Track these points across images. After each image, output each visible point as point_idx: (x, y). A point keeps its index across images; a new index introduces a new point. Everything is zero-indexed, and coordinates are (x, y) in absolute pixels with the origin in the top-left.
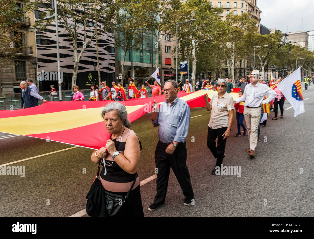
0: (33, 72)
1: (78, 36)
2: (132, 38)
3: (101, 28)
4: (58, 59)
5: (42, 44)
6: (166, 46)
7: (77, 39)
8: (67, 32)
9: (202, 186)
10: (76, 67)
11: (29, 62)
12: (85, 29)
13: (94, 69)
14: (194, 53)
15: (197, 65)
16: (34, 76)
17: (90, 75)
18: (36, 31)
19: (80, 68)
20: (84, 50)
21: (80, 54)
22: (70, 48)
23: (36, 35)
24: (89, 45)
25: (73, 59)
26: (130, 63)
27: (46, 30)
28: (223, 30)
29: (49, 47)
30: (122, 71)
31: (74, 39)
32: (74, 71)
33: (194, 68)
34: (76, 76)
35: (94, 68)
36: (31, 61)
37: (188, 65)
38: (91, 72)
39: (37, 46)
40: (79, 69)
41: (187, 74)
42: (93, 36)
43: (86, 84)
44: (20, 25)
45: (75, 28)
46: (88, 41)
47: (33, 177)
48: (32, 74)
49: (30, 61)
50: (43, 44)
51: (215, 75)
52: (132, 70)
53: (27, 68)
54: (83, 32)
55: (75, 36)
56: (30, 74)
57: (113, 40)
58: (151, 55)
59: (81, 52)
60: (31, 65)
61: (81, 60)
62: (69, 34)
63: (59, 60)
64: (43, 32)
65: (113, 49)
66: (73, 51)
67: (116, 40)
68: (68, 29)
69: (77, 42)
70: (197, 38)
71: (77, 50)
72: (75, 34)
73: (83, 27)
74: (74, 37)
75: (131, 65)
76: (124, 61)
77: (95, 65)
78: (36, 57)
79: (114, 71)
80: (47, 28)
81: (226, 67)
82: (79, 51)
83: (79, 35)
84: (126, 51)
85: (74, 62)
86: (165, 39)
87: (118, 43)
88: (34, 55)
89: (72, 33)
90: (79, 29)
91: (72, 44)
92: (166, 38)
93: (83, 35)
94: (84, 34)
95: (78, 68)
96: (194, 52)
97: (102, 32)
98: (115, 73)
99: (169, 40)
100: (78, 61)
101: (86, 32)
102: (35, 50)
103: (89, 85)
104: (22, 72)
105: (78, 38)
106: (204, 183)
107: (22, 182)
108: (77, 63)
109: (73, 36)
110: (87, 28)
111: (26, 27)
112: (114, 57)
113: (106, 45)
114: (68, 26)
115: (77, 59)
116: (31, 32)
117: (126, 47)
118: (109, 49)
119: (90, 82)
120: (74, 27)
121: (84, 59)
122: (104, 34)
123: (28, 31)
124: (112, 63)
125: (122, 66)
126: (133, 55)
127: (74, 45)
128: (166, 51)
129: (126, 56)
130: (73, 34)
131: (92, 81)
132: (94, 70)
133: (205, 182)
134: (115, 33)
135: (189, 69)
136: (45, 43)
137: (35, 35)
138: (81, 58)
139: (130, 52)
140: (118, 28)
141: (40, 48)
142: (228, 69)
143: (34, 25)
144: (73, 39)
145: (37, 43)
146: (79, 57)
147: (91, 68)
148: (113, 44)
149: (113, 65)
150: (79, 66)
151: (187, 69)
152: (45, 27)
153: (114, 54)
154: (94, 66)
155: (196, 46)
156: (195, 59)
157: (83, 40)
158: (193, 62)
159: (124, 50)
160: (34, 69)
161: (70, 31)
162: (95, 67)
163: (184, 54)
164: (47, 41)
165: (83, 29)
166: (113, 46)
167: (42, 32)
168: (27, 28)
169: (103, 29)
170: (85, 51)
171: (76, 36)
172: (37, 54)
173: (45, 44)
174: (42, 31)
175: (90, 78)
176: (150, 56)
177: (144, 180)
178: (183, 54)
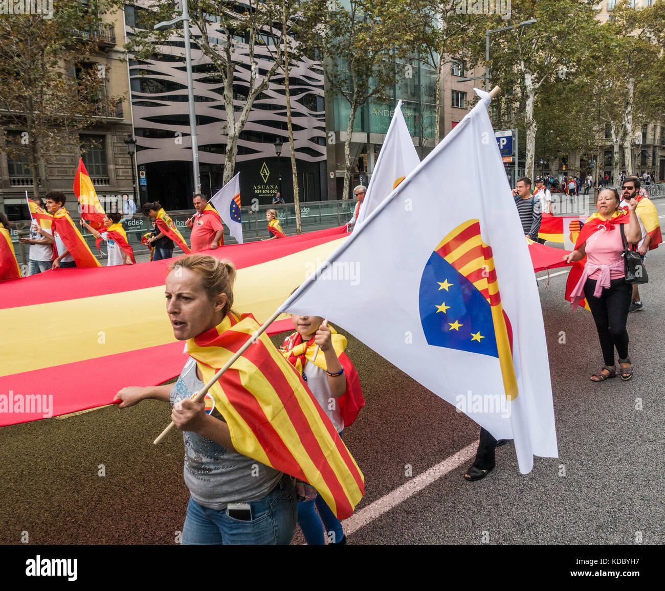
0: (123, 161)
1: (236, 71)
2: (372, 71)
3: (291, 48)
4: (192, 127)
5: (143, 90)
6: (453, 91)
7: (232, 78)
8: (208, 60)
9: (614, 470)
10: (231, 149)
11: (115, 137)
12: (251, 52)
13: (277, 153)
14: (529, 109)
15: (537, 138)
16: (127, 172)
17: (265, 167)
18: (130, 60)
19: (242, 150)
20: (250, 106)
21: (242, 116)
22: (213, 100)
23: (129, 68)
24: (264, 92)
25: (224, 128)
26: (365, 135)
27: (156, 56)
28: (607, 47)
29: (162, 98)
30: (347, 157)
31: (227, 78)
32: (226, 159)
33: (531, 147)
34: (232, 171)
35: (275, 152)
36: (121, 134)
37: (516, 140)
38: (269, 160)
39: (134, 97)
40: (238, 154)
41: (513, 164)
42: (272, 69)
43: (256, 191)
44: (98, 45)
45: (227, 51)
46: (261, 82)
47: (171, 441)
48: (123, 167)
49: (117, 133)
50: (146, 92)
51: (578, 164)
52: (369, 155)
53: (110, 152)
54: (247, 60)
55: (227, 69)
56: (117, 167)
57: (321, 77)
58: (417, 114)
59: (244, 111)
60: (119, 145)
61: (244, 129)
62: (212, 65)
63: (196, 131)
64: (148, 61)
65: (322, 100)
66: (222, 108)
67: (331, 79)
68: (211, 53)
69: (234, 86)
70: (535, 71)
71: (235, 104)
72: (228, 65)
73: (248, 46)
74: (225, 73)
75: (366, 141)
76: (352, 132)
77: (278, 142)
78: (131, 125)
79: (325, 158)
80: (157, 50)
81: (609, 144)
82: (237, 109)
83: (237, 67)
84: (356, 104)
85: (227, 135)
86: (453, 74)
87: (334, 86)
88: (125, 121)
89: (219, 62)
90: (238, 51)
91: (220, 91)
92: (453, 70)
93: (248, 67)
94: (249, 63)
95: (235, 150)
96: (531, 105)
97: (294, 58)
98: (326, 161)
99: (462, 75)
100: (237, 135)
101: (256, 60)
102: (127, 107)
103: (262, 193)
104: (96, 162)
105: (235, 74)
106: (619, 461)
107: (147, 456)
108: (233, 139)
109: (224, 69)
110: (258, 50)
111: (106, 49)
112: (324, 120)
113: (302, 90)
114: (211, 45)
115: (234, 129)
116: (119, 62)
117: (355, 96)
118: (310, 101)
119: (266, 184)
120: (226, 47)
121: (250, 127)
122: (299, 63)
123: (109, 58)
124: (318, 137)
125: (347, 143)
126: (371, 117)
127: (225, 92)
128: (453, 105)
129: (354, 118)
130: (222, 64)
131: (269, 183)
132: (277, 156)
133: (620, 459)
134: (328, 60)
135: (516, 152)
136: (151, 88)
137: (127, 67)
138: (243, 125)
139: (362, 109)
140: (333, 46)
141: (140, 103)
142: (612, 147)
143: (127, 45)
144: (224, 76)
145: (132, 90)
146: (238, 124)
147: (268, 150)
148: (322, 87)
149: (320, 141)
150: (238, 147)
151: (513, 151)
152: (154, 48)
153: (324, 112)
154: (275, 145)
155: (534, 89)
156: (534, 125)
157: (249, 80)
158: (528, 132)
159: (351, 104)
160: (129, 156)
161: (216, 57)
162: (279, 147)
163: (502, 111)
164: (155, 83)
165: (248, 52)
166: (321, 92)
167: (145, 60)
168: (107, 52)
169: (295, 51)
170: (252, 109)
171: (232, 69)
172: (133, 116)
173: (151, 92)
174: (147, 57)
175: (265, 176)
176: (415, 117)
177: (458, 453)
178: (500, 112)
